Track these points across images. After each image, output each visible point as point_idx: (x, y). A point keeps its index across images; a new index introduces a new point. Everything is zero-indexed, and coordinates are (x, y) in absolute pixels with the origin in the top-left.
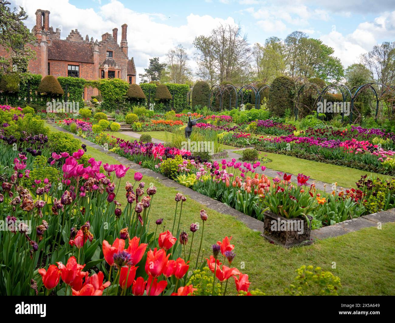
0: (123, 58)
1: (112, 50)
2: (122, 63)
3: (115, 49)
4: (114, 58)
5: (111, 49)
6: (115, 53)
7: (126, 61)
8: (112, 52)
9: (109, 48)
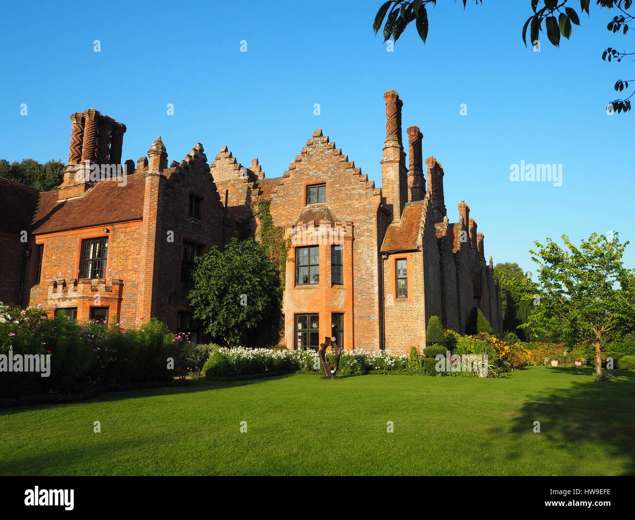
0: (360, 195)
1: (323, 177)
2: (357, 212)
3: (333, 173)
4: (329, 204)
5: (320, 173)
6: (332, 185)
7: (370, 203)
8: (323, 184)
9: (311, 173)
